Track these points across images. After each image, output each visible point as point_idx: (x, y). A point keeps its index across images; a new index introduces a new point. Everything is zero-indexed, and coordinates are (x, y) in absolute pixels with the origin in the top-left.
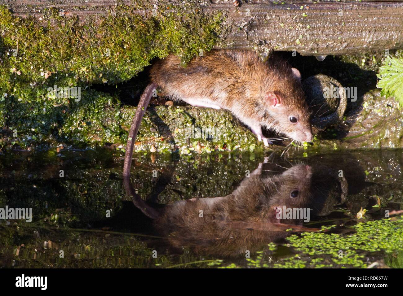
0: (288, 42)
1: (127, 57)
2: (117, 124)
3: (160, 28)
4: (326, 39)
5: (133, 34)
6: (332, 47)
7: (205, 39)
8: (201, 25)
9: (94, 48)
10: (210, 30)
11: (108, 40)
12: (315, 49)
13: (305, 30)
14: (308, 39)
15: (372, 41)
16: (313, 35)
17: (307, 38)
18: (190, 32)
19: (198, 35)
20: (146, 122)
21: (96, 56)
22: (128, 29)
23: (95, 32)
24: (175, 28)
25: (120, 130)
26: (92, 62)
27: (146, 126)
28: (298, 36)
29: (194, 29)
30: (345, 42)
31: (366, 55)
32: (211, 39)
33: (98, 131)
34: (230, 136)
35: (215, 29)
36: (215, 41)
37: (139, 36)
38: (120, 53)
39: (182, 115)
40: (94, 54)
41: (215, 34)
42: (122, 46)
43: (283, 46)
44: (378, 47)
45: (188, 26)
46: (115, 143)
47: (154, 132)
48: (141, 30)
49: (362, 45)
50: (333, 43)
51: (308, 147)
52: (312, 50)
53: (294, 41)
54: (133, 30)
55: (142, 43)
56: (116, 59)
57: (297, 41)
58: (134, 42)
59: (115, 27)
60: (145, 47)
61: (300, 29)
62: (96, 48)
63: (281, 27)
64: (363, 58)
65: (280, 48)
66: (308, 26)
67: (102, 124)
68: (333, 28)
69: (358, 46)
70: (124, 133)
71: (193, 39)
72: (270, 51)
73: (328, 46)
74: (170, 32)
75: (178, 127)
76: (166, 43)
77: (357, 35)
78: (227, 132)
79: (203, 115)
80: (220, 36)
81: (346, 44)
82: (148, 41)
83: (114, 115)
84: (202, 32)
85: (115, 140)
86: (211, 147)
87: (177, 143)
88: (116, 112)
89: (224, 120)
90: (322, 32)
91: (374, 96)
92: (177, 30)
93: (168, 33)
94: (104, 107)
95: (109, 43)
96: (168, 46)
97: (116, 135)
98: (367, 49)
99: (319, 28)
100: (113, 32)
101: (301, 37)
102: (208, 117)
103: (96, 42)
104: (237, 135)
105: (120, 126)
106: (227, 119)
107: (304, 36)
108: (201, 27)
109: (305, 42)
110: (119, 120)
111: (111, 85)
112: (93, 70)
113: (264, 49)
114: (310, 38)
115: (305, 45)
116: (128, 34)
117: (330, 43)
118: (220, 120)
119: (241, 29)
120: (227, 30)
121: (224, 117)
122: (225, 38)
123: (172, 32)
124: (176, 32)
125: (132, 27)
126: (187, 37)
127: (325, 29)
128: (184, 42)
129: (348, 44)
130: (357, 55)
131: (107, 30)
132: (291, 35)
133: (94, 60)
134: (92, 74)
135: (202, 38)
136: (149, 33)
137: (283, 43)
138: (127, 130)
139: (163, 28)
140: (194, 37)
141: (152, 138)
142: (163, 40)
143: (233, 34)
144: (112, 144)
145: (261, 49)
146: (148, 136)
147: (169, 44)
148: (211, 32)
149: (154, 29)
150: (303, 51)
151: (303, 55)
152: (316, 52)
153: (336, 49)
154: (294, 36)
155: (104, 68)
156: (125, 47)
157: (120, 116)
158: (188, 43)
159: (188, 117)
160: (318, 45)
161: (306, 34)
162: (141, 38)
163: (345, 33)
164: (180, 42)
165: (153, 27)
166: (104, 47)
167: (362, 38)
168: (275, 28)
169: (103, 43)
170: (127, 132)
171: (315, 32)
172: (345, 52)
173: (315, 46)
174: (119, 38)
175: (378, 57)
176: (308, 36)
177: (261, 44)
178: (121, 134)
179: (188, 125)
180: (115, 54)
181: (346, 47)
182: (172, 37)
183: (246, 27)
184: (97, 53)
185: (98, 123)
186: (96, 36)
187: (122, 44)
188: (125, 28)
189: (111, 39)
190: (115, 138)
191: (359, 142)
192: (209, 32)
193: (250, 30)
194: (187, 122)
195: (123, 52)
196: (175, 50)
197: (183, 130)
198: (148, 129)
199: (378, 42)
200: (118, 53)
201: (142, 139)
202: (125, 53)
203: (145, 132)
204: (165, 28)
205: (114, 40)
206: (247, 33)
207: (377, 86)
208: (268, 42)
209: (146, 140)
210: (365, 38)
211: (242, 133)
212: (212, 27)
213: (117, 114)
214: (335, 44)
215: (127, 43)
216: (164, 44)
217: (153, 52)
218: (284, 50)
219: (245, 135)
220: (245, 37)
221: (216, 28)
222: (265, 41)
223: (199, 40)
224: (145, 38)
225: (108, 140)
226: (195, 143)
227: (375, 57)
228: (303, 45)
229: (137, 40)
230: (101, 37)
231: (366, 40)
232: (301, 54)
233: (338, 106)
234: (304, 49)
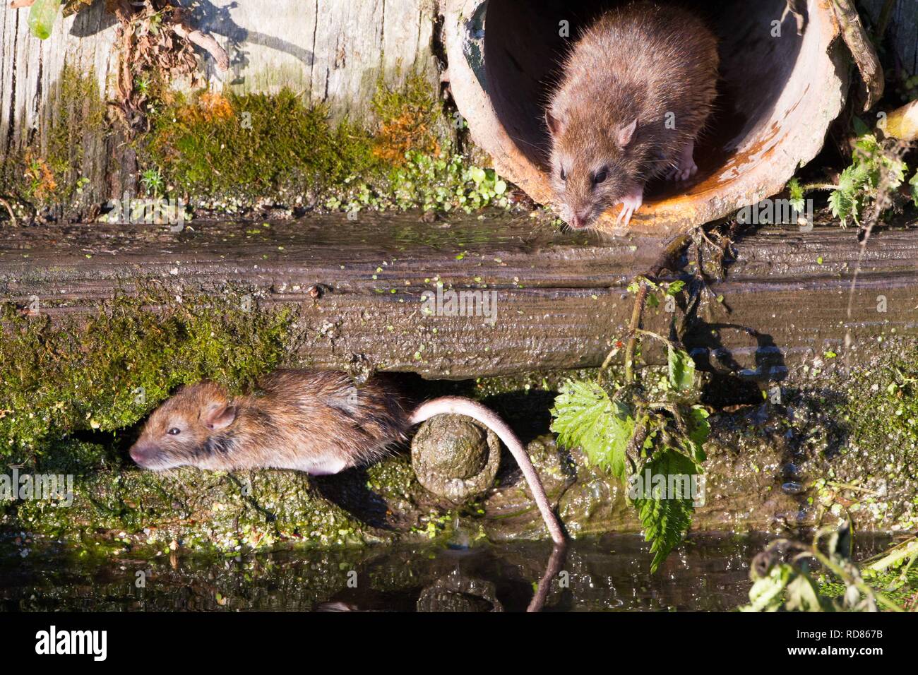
0: (401, 356)
1: (132, 384)
2: (116, 497)
3: (187, 335)
4: (464, 350)
5: (142, 346)
6: (475, 365)
7: (263, 352)
8: (255, 330)
9: (76, 370)
10: (270, 338)
11: (99, 357)
12: (446, 368)
13: (429, 336)
14: (434, 351)
15: (541, 354)
16: (442, 344)
17: (432, 350)
18: (237, 341)
19: (251, 346)
20: (164, 492)
21: (79, 383)
22: (133, 338)
23: (79, 343)
24: (212, 334)
25: (121, 507)
26: (74, 394)
27: (165, 499)
28: (418, 347)
29: (243, 336)
30: (497, 355)
31: (531, 377)
32: (271, 352)
33: (84, 508)
34: (305, 515)
35: (278, 335)
36: (278, 355)
37: (152, 348)
38: (120, 378)
39: (224, 480)
40: (76, 379)
41: (279, 344)
42: (123, 366)
43: (394, 363)
44: (551, 363)
45: (233, 331)
46: (112, 529)
47: (178, 510)
48: (154, 339)
49: (525, 361)
50: (476, 358)
51: (437, 533)
52: (442, 369)
53: (411, 355)
54: (142, 338)
55: (157, 361)
56: (114, 388)
57: (417, 355)
58: (143, 358)
59: (111, 334)
60: (161, 368)
61: (420, 334)
62: (80, 370)
63: (389, 331)
64: (527, 383)
65: (387, 366)
66: (435, 330)
67: (90, 496)
68: (476, 332)
69: (518, 362)
70: (128, 513)
71: (243, 353)
72: (370, 372)
73: (467, 362)
74: (203, 341)
75: (218, 501)
76: (196, 361)
77: (517, 343)
78: (300, 509)
79: (260, 481)
80: (288, 348)
81: (497, 359)
82: (166, 358)
83: (112, 482)
84: (258, 340)
85: (113, 523)
86: (273, 535)
87: (217, 528)
88: (115, 476)
89: (295, 488)
90: (458, 339)
91: (545, 445)
92: (214, 338)
93: (200, 342)
94: (94, 469)
95: (101, 361)
96: (200, 365)
97: (115, 516)
98: (533, 368)
99: (453, 332)
100: (108, 342)
101: (422, 347)
102: (268, 483)
103: (79, 360)
104: (317, 512)
105: (121, 501)
106: (300, 486)
107: (427, 346)
108: (254, 333)
109: (429, 356)
110: (119, 489)
111: (105, 432)
112: (75, 407)
113: (361, 369)
114: (438, 349)
115: (429, 361)
116: (133, 346)
117: (471, 358)
118: (288, 489)
119: (322, 336)
120: (299, 338)
121: (296, 483)
122: (296, 351)
123: (207, 341)
124: (214, 342)
125: (139, 333)
126: (232, 350)
127: (463, 334)
128: (226, 359)
129: (502, 360)
130: (516, 378)
131: (98, 339)
132: (405, 344)
133: (77, 390)
134: (74, 414)
135: (257, 352)
136: (168, 343)
137: (393, 358)
138: (133, 506)
139: (191, 335)
140: (244, 350)
141: (174, 520)
142: (191, 355)
143: (309, 343)
144: (108, 529)
145: (356, 368)
146: (169, 516)
147: (202, 361)
148: (272, 341)
149: (177, 337)
150: (427, 371)
151: (426, 378)
152: (447, 372)
153: (481, 368)
154: (411, 347)
155: (93, 404)
156: (128, 368)
157: (121, 484)
158: (234, 360)
159: (235, 485)
160: (451, 361)
161: (430, 343)
162: (155, 352)
163: (496, 341)
164: (221, 358)
165: (175, 334)
166: (93, 367)
167: (525, 349)
168: (378, 334)
169: (91, 362)
170: (133, 510)
171: (446, 339)
172: (497, 371)
173: (447, 363)
174: (118, 353)
175: (551, 380)
176: (435, 346)
177: (355, 360)
178: (123, 513)
179: (235, 497)
180: (112, 380)
181: (498, 364)
182: (206, 349)
183: (331, 332)
184: (82, 377)
185: (85, 495)
186: (79, 349)
187: (123, 361)
188: (129, 335)
189: (105, 354)
190: (113, 520)
191: (521, 523)
192: (268, 342)
193: (337, 338)
194: (233, 493)
195: (125, 376)
196: (212, 372)
197: (226, 506)
198: (167, 505)
199: (551, 356)
200: (117, 378)
201: (159, 521)
202: (128, 378)
203: (164, 510)
204: (194, 334)
205: (110, 355)
206: (333, 342)
207: (551, 429)
208: (368, 356)
209: (165, 523)
210: (529, 348)
211: (326, 511)
212: (274, 333)
213: (116, 481)
214: (479, 359)
215: (131, 361)
216: (194, 362)
217: (174, 375)
218: (395, 370)
219: (331, 514)
220: (329, 349)
221: (281, 335)
222: (363, 356)
223: (252, 354)
224: (162, 352)
225: (101, 524)
226: (248, 527)
227: (547, 381)
228: (426, 362)
229: (149, 356)
230: (87, 351)
231: (531, 352)
232: (423, 377)
233: (486, 463)
234: (429, 368)
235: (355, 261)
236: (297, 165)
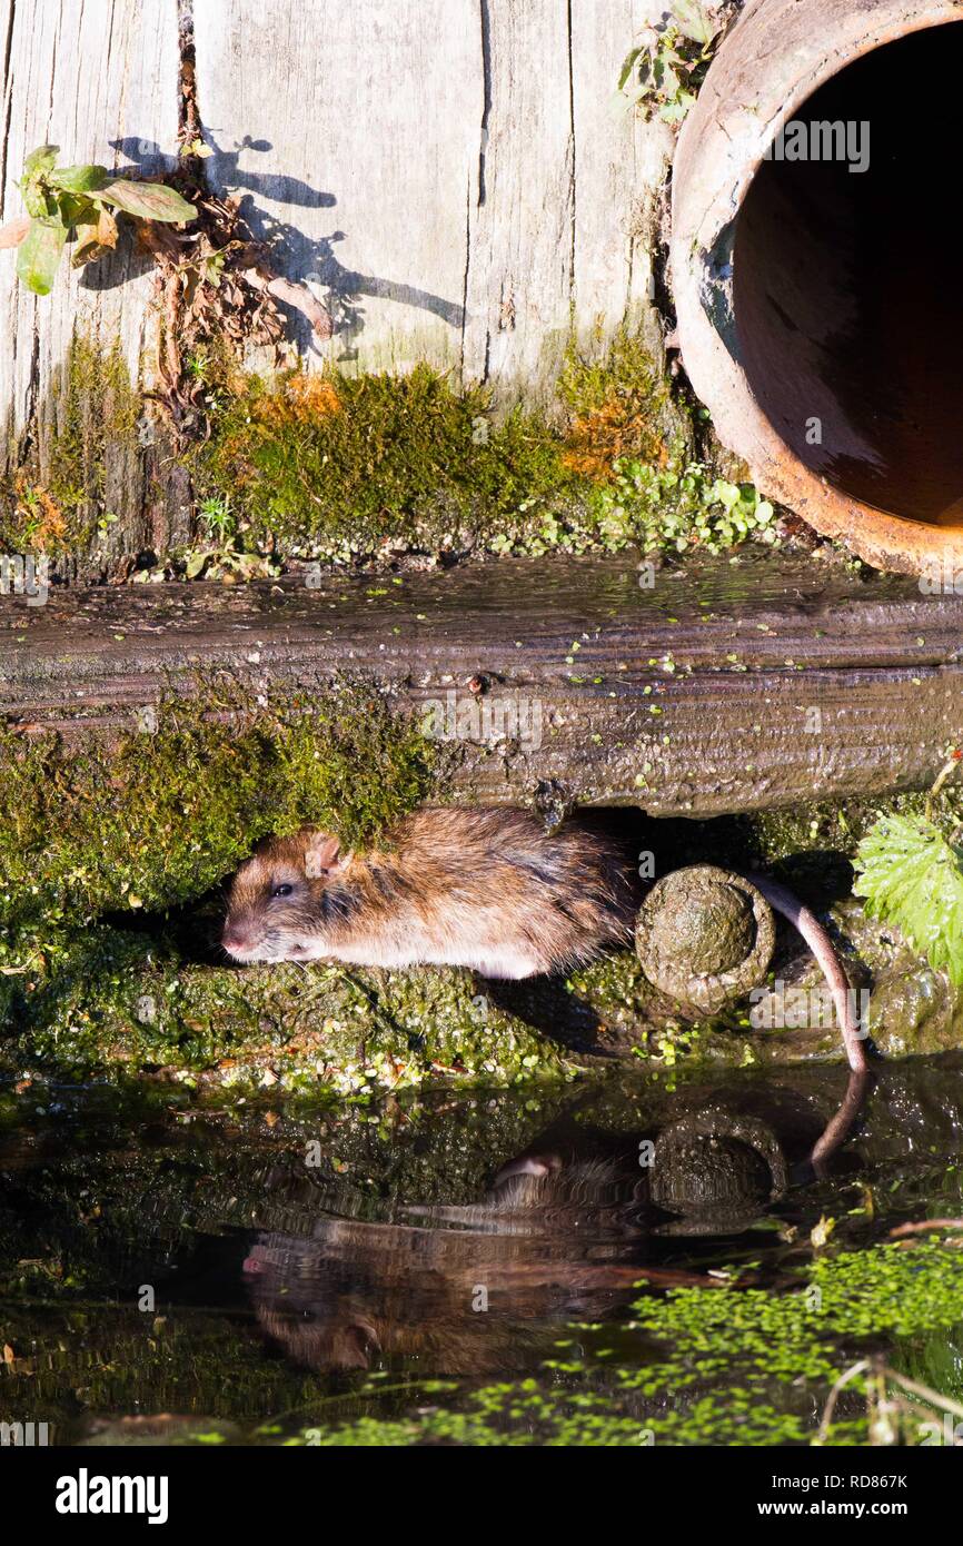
0: (615, 782)
1: (193, 836)
2: (171, 1015)
3: (276, 758)
4: (714, 770)
5: (207, 776)
6: (732, 792)
7: (397, 781)
8: (384, 747)
9: (104, 816)
10: (407, 759)
11: (139, 795)
12: (685, 798)
13: (657, 749)
14: (667, 773)
15: (835, 772)
16: (679, 761)
17: (663, 771)
18: (356, 765)
19: (378, 772)
20: (247, 1005)
21: (110, 837)
22: (192, 763)
23: (107, 775)
24: (317, 755)
25: (180, 1029)
26: (101, 854)
27: (249, 1016)
28: (641, 766)
29: (365, 757)
30: (765, 776)
31: (820, 809)
32: (410, 781)
33: (122, 1034)
34: (470, 1035)
35: (420, 754)
36: (421, 785)
37: (222, 780)
38: (173, 827)
39: (341, 984)
40: (104, 831)
41: (422, 768)
42: (178, 809)
43: (603, 793)
44: (851, 787)
45: (348, 750)
46: (167, 1065)
47: (270, 1033)
48: (225, 765)
49: (810, 785)
50: (732, 782)
51: (678, 1058)
52: (679, 800)
53: (630, 780)
54: (205, 764)
55: (231, 799)
56: (164, 844)
57: (639, 780)
58: (208, 796)
59: (158, 759)
60: (237, 810)
61: (643, 746)
62: (110, 816)
63: (594, 743)
64: (813, 819)
65: (592, 799)
66: (666, 740)
67: (131, 1015)
68: (731, 741)
69: (799, 787)
70: (192, 1038)
71: (365, 784)
72: (566, 808)
73: (719, 788)
74: (302, 767)
75: (332, 1017)
76: (292, 798)
77: (795, 757)
78: (463, 1026)
79: (397, 984)
80: (436, 773)
81: (766, 783)
82: (244, 793)
83: (164, 991)
84: (388, 763)
85: (169, 1056)
86: (420, 1067)
87: (332, 1059)
88: (169, 982)
89: (452, 993)
90: (703, 752)
91: (844, 917)
92: (320, 761)
93: (298, 768)
94: (135, 971)
95: (142, 802)
96: (299, 804)
97: (170, 1044)
98: (822, 796)
99: (695, 742)
100: (153, 771)
101: (647, 767)
102: (409, 986)
103: (109, 801)
104: (488, 1031)
105: (180, 1021)
106: (461, 990)
107: (655, 764)
108: (383, 751)
109: (661, 782)
110: (177, 1002)
111: (152, 912)
112: (104, 874)
113: (552, 803)
114: (672, 769)
115: (659, 789)
116: (192, 776)
117: (725, 781)
118: (441, 995)
119: (489, 753)
120: (453, 757)
121: (454, 985)
122: (449, 779)
123: (308, 766)
124: (320, 767)
125: (202, 757)
126: (348, 779)
127: (712, 744)
128: (338, 795)
129: (773, 784)
130: (796, 811)
131: (137, 768)
132: (620, 763)
133: (106, 848)
134: (101, 886)
135: (388, 780)
136: (248, 771)
137: (601, 784)
138: (198, 1028)
139: (283, 757)
140: (366, 779)
141: (264, 1049)
142: (284, 788)
143: (469, 766)
144: (160, 1066)
145: (544, 802)
146: (255, 1043)
147: (303, 798)
148: (411, 763)
149: (261, 761)
150: (656, 804)
151: (655, 815)
152: (688, 806)
153: (741, 797)
154: (629, 767)
155: (132, 869)
156: (186, 811)
157: (179, 994)
158: (351, 793)
159: (358, 990)
160: (693, 787)
161: (660, 760)
162: (227, 785)
163: (764, 755)
164: (331, 793)
165: (258, 756)
166: (130, 811)
167: (809, 766)
168: (578, 748)
169: (128, 803)
170: (199, 1034)
171: (684, 753)
172: (766, 802)
173: (687, 790)
174: (169, 789)
175: (851, 813)
176: (667, 764)
177: (542, 789)
178: (183, 1040)
179: (359, 1009)
180: (161, 831)
181: (767, 790)
182: (308, 779)
183: (503, 747)
184: (113, 828)
185: (123, 1013)
186: (108, 783)
187: (177, 802)
188: (185, 760)
189: (148, 791)
190: (167, 1052)
191: (810, 1040)
192: (405, 764)
193: (513, 755)
194: (355, 1003)
195: (181, 825)
196: (318, 814)
197: (345, 1024)
198: (253, 1024)
199: (850, 775)
200: (168, 828)
201: (240, 1050)
202: (187, 827)
203: (248, 1034)
204: (288, 756)
205: (157, 792)
206: (506, 762)
207: (854, 891)
208: (562, 783)
209: (249, 1053)
210: (816, 765)
211: (502, 1028)
212: (414, 751)
213: (171, 989)
214: (738, 783)
215: (191, 801)
216: (289, 799)
217: (259, 821)
218: (605, 805)
219: (510, 1030)
220: (500, 773)
221: (425, 754)
222: (554, 782)
223: (380, 784)
224: (239, 785)
225: (150, 1058)
226: (380, 1056)
227: (846, 815)
228: (655, 790)
229: (217, 791)
230: (121, 785)
231: (818, 770)
232: (650, 813)
233: (752, 946)
234: (658, 799)
235: (539, 633)
236: (443, 486)
